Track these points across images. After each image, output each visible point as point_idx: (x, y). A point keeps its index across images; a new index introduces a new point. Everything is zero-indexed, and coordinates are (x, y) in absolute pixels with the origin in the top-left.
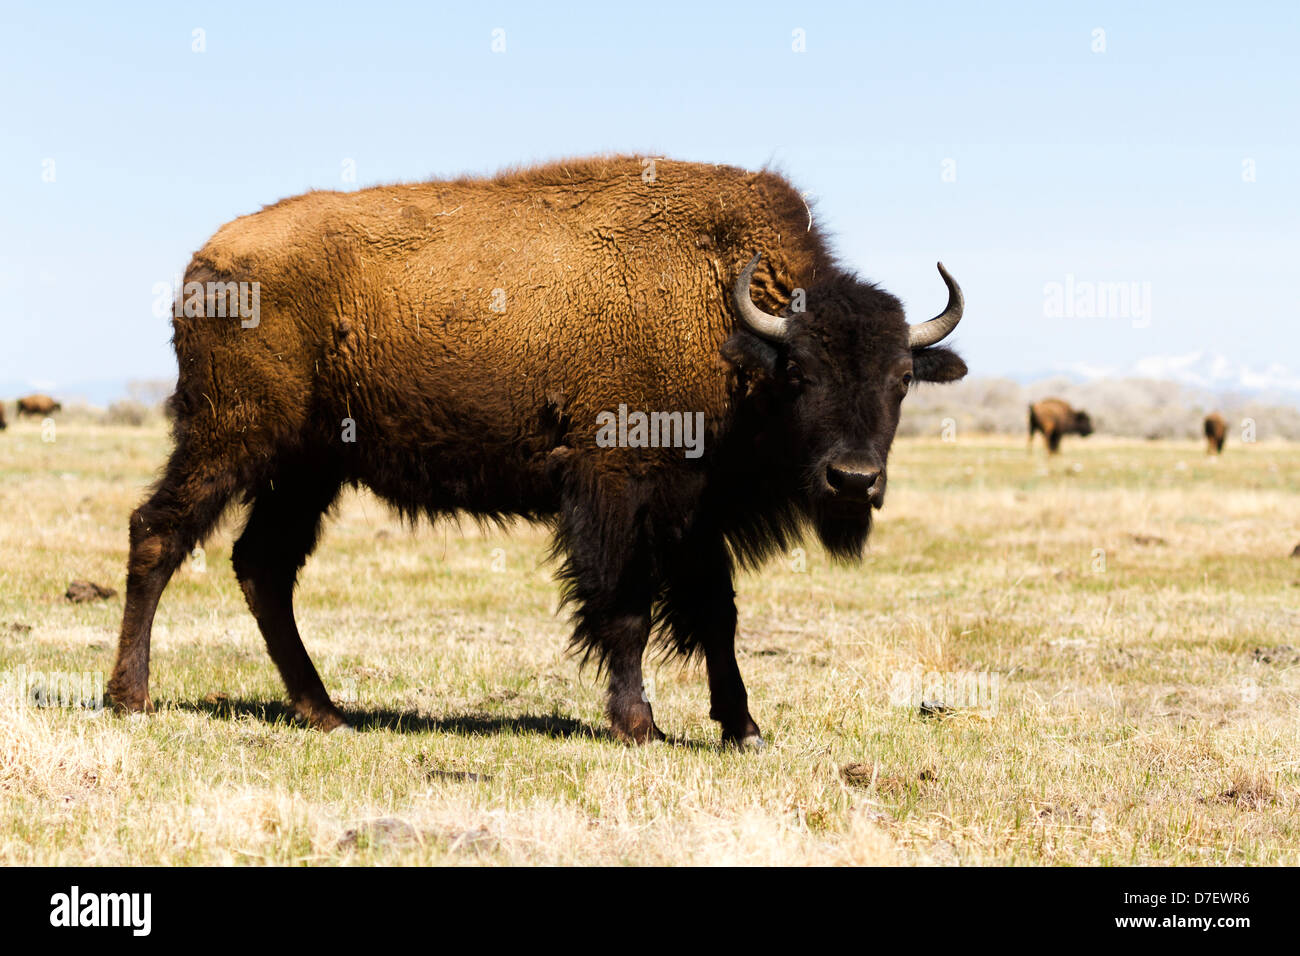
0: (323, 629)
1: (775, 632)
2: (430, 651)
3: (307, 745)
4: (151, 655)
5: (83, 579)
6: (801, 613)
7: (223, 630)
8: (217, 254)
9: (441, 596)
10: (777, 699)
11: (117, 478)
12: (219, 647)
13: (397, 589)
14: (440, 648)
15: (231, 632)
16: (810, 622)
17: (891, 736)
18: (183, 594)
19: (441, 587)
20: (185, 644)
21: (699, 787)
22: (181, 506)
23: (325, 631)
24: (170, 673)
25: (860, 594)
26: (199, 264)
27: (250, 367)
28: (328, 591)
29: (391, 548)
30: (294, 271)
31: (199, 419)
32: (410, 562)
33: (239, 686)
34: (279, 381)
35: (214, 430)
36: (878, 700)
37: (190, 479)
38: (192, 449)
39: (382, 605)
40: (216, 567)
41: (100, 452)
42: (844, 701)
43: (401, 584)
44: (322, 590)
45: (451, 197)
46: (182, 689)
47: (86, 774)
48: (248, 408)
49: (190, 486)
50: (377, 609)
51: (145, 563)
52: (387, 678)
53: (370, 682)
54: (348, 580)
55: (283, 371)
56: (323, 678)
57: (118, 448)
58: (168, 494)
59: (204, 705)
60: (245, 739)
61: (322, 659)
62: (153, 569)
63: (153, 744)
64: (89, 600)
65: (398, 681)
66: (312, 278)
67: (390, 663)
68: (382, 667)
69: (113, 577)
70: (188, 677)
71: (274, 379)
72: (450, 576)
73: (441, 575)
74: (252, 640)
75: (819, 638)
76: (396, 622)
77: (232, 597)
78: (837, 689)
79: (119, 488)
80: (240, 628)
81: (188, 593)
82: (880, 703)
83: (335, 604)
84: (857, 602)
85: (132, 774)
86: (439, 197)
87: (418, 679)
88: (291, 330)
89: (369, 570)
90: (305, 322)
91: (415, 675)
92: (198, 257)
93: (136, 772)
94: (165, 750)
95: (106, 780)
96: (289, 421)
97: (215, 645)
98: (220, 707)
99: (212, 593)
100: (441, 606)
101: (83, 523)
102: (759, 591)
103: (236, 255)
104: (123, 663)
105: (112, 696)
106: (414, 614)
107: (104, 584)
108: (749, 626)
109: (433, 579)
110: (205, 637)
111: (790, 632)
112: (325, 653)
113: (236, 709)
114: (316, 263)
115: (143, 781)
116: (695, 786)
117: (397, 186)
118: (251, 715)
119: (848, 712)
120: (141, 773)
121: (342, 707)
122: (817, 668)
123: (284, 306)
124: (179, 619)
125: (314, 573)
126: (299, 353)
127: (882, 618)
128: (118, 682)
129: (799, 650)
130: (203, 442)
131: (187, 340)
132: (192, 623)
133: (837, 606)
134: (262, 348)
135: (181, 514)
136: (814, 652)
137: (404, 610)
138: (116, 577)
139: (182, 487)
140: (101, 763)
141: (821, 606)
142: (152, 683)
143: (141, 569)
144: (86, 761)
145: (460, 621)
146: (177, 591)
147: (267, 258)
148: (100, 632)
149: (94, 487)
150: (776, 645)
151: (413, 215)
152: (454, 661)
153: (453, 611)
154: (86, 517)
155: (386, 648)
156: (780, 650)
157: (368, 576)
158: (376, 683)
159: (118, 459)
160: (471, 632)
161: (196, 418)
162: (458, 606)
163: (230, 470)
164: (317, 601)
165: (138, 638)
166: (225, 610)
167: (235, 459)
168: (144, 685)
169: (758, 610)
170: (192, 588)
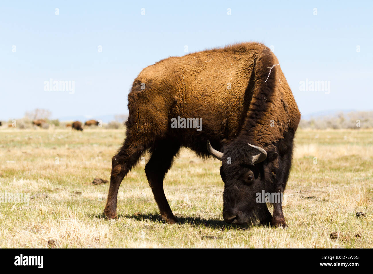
0: (171, 192)
1: (312, 191)
2: (204, 199)
3: (165, 228)
4: (118, 201)
5: (98, 177)
6: (321, 185)
7: (140, 193)
8: (141, 79)
9: (209, 181)
10: (312, 212)
11: (110, 145)
12: (139, 198)
13: (195, 179)
14: (208, 197)
15: (143, 193)
16: (324, 187)
17: (347, 223)
18: (129, 181)
19: (209, 178)
20: (129, 197)
21: (285, 240)
22: (127, 155)
23: (172, 193)
24: (124, 206)
25: (340, 178)
26: (136, 82)
27: (149, 113)
28: (174, 180)
29: (194, 166)
30: (164, 84)
31: (133, 129)
32: (200, 171)
33: (145, 210)
34: (157, 117)
35: (137, 132)
36: (343, 212)
37: (130, 147)
38: (130, 137)
39: (191, 184)
40: (139, 173)
41: (105, 137)
42: (333, 213)
43: (197, 177)
44: (172, 180)
45: (211, 55)
46: (127, 211)
47: (96, 239)
48: (148, 125)
49: (129, 149)
50: (189, 185)
51: (116, 173)
52: (191, 207)
53: (185, 209)
54: (180, 176)
55: (159, 114)
56: (171, 207)
57: (111, 136)
58: (123, 151)
59: (133, 217)
60: (146, 227)
61: (171, 201)
62: (118, 175)
63: (117, 229)
64: (100, 184)
65: (194, 208)
66: (169, 85)
67: (192, 203)
68: (189, 204)
69: (107, 177)
70: (129, 207)
71: (156, 116)
72: (212, 175)
73: (209, 175)
74: (149, 196)
75: (326, 193)
76: (195, 189)
77: (144, 182)
78: (330, 209)
79: (110, 148)
80: (146, 192)
81: (131, 181)
82: (344, 213)
83: (176, 184)
84: (338, 181)
85: (110, 238)
86: (207, 56)
87: (200, 207)
88: (162, 101)
89: (187, 173)
90: (166, 99)
91: (199, 206)
92: (136, 80)
93: (111, 238)
94: (121, 230)
95: (102, 240)
96: (160, 130)
97: (138, 197)
98: (139, 217)
99: (138, 181)
100: (209, 184)
101: (99, 160)
102: (309, 178)
103: (148, 79)
104: (109, 203)
105: (105, 214)
106: (200, 187)
107: (104, 179)
108: (305, 189)
109: (207, 176)
110: (135, 195)
111: (318, 191)
112: (172, 199)
113: (143, 217)
114: (170, 81)
115: (113, 241)
116: (284, 240)
117: (195, 53)
118: (148, 219)
119: (334, 216)
120: (113, 238)
121: (176, 216)
122: (325, 202)
123: (160, 94)
124: (127, 190)
125: (170, 175)
126: (164, 109)
127: (346, 186)
128: (107, 209)
129: (320, 197)
130: (134, 136)
131: (132, 105)
132: (131, 190)
133: (332, 183)
134: (153, 107)
135: (127, 158)
136: (324, 197)
137: (198, 186)
138: (108, 176)
139: (127, 149)
140: (100, 235)
141: (327, 182)
142: (118, 209)
143: (115, 175)
144: (96, 235)
145: (214, 189)
146: (127, 181)
147: (157, 80)
148: (102, 194)
149: (103, 148)
150: (312, 195)
151: (200, 62)
152: (212, 201)
153: (213, 186)
154: (100, 158)
155: (191, 198)
156: (314, 197)
157: (187, 175)
158: (187, 209)
159: (111, 140)
160: (218, 192)
161: (132, 128)
162: (214, 184)
163: (142, 145)
164: (171, 183)
165: (114, 196)
166: (142, 187)
167: (144, 141)
168: (115, 210)
169: (308, 184)
170: (132, 180)
